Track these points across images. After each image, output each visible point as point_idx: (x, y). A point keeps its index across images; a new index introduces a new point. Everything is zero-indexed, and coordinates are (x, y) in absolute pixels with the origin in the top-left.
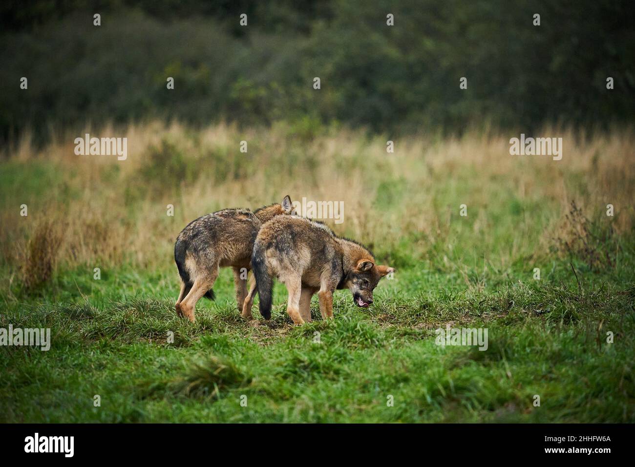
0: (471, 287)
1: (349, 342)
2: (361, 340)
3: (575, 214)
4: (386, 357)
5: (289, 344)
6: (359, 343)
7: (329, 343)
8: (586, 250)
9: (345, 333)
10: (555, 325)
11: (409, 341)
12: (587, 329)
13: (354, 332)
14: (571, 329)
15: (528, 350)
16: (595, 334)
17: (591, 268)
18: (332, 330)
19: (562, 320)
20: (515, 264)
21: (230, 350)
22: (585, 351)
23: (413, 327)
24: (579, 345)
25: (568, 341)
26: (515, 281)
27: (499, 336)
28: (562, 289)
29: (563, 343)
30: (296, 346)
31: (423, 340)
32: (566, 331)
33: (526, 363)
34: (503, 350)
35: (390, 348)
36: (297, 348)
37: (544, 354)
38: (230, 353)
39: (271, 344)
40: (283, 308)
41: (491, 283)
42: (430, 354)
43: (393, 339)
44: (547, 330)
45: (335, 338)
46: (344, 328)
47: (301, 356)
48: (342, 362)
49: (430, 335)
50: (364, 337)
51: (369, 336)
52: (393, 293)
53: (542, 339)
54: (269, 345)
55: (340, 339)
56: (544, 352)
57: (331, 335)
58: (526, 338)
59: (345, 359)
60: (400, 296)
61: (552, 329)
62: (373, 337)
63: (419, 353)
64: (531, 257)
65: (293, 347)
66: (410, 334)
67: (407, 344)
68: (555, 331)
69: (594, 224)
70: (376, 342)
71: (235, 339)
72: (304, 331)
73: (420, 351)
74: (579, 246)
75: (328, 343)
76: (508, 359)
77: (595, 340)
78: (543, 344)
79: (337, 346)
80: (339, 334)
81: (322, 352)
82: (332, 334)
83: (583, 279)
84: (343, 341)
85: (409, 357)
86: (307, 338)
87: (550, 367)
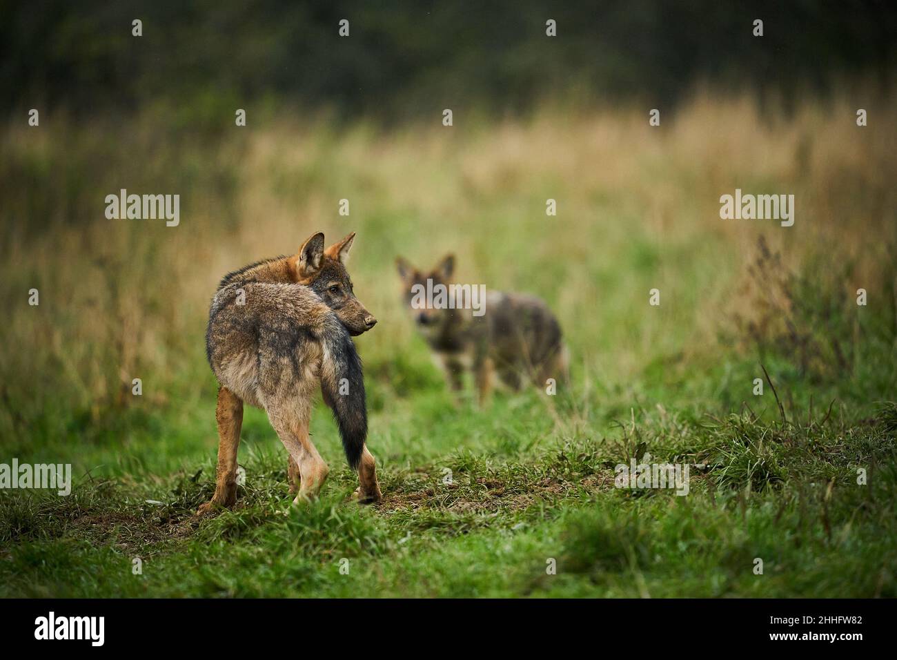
0: (559, 423)
1: (315, 546)
2: (340, 540)
3: (767, 264)
4: (393, 575)
5: (193, 554)
6: (336, 548)
7: (276, 550)
8: (793, 337)
9: (307, 528)
10: (734, 493)
11: (438, 538)
12: (800, 499)
13: (325, 526)
14: (770, 500)
15: (682, 546)
16: (817, 508)
17: (804, 373)
18: (281, 523)
19: (750, 483)
20: (648, 372)
21: (73, 574)
22: (798, 544)
23: (444, 510)
24: (788, 532)
25: (763, 524)
26: (650, 406)
27: (622, 521)
28: (747, 419)
29: (753, 529)
30: (209, 560)
31: (465, 536)
32: (758, 505)
33: (679, 573)
34: (631, 548)
35: (400, 556)
36: (211, 563)
37: (715, 555)
38: (74, 579)
39: (157, 555)
40: (178, 483)
41: (602, 412)
42: (482, 563)
43: (405, 535)
44: (720, 503)
45: (287, 540)
46: (304, 518)
47: (220, 579)
48: (304, 587)
49: (480, 525)
50: (347, 533)
51: (355, 530)
52: (402, 441)
53: (711, 522)
54: (152, 560)
55: (297, 541)
56: (714, 548)
57: (277, 533)
58: (677, 523)
59: (310, 581)
60: (416, 447)
61: (729, 501)
62: (364, 533)
63: (460, 564)
64: (679, 358)
65: (203, 560)
66: (440, 525)
67: (437, 545)
68: (736, 505)
69: (805, 283)
70: (372, 542)
71: (82, 549)
72: (223, 528)
73: (461, 560)
74: (778, 330)
75: (273, 549)
76: (642, 566)
77: (819, 521)
78: (712, 534)
79: (291, 556)
80: (295, 530)
81: (262, 570)
82: (281, 532)
83: (789, 396)
84: (305, 545)
85: (439, 570)
86: (229, 541)
87: (728, 581)
